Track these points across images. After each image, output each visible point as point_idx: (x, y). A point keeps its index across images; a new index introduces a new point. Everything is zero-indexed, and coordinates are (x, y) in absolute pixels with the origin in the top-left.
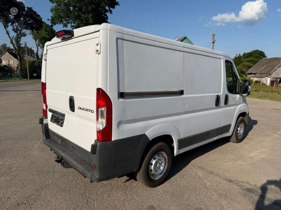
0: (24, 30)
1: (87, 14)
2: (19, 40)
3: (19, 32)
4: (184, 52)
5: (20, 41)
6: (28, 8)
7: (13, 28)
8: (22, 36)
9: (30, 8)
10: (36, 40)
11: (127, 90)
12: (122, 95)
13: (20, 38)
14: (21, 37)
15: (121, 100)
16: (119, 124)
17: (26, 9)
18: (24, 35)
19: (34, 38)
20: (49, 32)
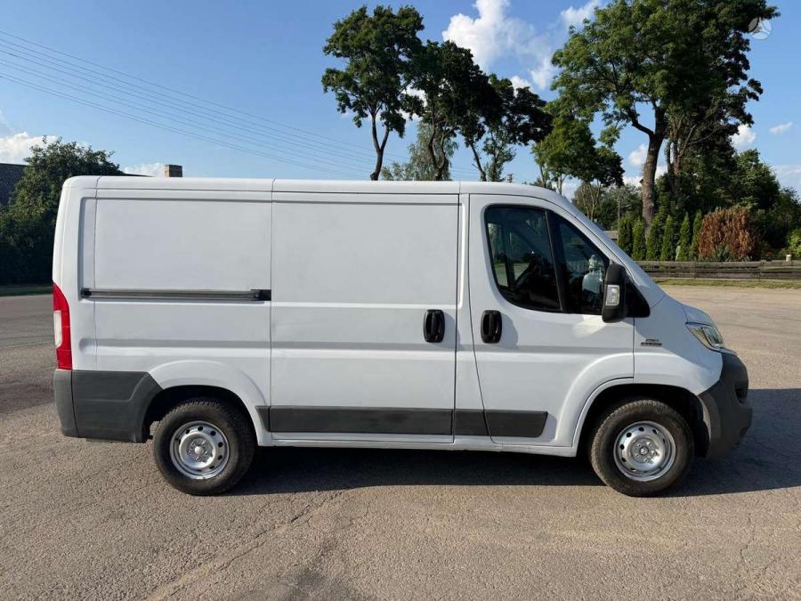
0: (509, 146)
1: (650, 73)
2: (498, 170)
3: (497, 152)
4: (272, 202)
5: (500, 173)
6: (520, 90)
7: (484, 145)
8: (504, 161)
9: (525, 88)
10: (542, 164)
11: (101, 285)
12: (85, 293)
13: (499, 166)
14: (501, 164)
15: (85, 301)
16: (84, 343)
17: (516, 93)
18: (509, 157)
19: (537, 161)
20: (573, 139)
